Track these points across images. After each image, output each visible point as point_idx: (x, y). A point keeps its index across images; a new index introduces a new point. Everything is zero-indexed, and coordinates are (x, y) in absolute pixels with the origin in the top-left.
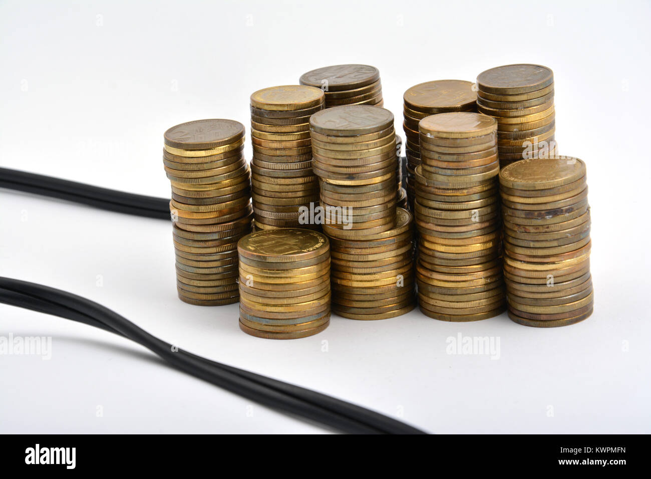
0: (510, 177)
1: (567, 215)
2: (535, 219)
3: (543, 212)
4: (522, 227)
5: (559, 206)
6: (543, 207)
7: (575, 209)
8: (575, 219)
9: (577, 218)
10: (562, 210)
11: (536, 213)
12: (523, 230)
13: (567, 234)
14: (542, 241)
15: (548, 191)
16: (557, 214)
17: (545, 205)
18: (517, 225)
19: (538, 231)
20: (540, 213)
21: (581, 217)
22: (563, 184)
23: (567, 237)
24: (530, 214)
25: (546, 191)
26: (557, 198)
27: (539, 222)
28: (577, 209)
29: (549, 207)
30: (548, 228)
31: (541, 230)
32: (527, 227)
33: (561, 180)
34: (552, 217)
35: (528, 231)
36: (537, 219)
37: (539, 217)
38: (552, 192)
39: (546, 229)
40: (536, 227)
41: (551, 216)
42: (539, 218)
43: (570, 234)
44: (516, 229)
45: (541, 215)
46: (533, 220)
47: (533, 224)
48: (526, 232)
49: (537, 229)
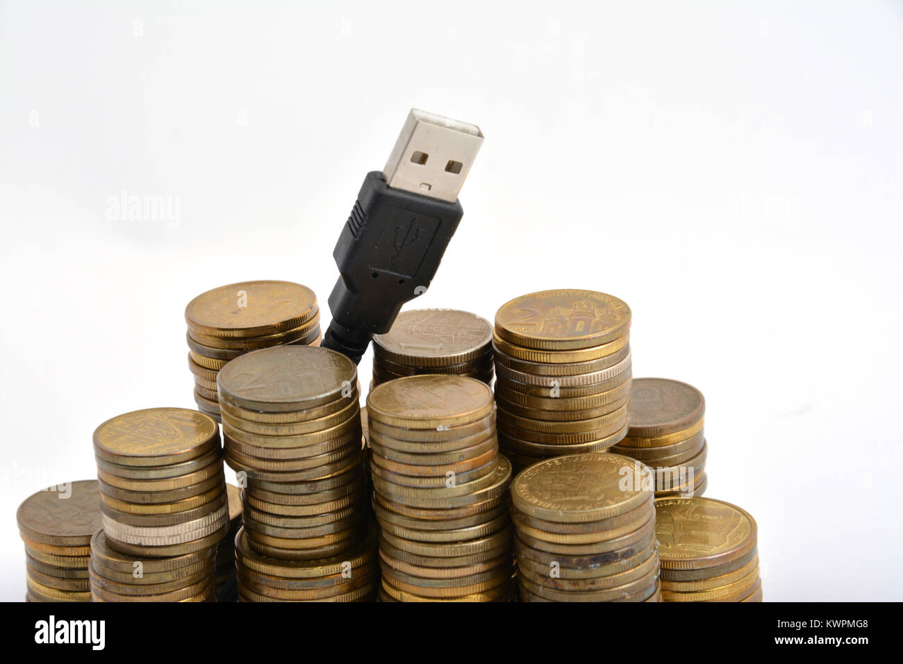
0: (531, 497)
1: (624, 562)
2: (573, 568)
3: (586, 558)
4: (550, 580)
5: (612, 548)
6: (586, 550)
7: (636, 551)
8: (637, 568)
9: (639, 565)
10: (617, 554)
11: (574, 560)
12: (552, 586)
13: (624, 594)
15: (596, 524)
16: (607, 561)
17: (589, 547)
18: (543, 576)
19: (577, 588)
20: (581, 561)
21: (646, 562)
22: (618, 514)
23: (624, 598)
24: (564, 560)
25: (592, 525)
26: (610, 535)
27: (578, 573)
28: (639, 552)
29: (595, 550)
30: (593, 583)
31: (582, 586)
32: (559, 582)
33: (615, 508)
34: (601, 566)
35: (559, 588)
36: (577, 568)
37: (579, 565)
38: (601, 526)
39: (590, 586)
40: (574, 581)
41: (598, 565)
42: (580, 568)
43: (629, 593)
44: (539, 581)
45: (583, 561)
46: (568, 571)
47: (569, 577)
48: (557, 589)
49: (574, 584)
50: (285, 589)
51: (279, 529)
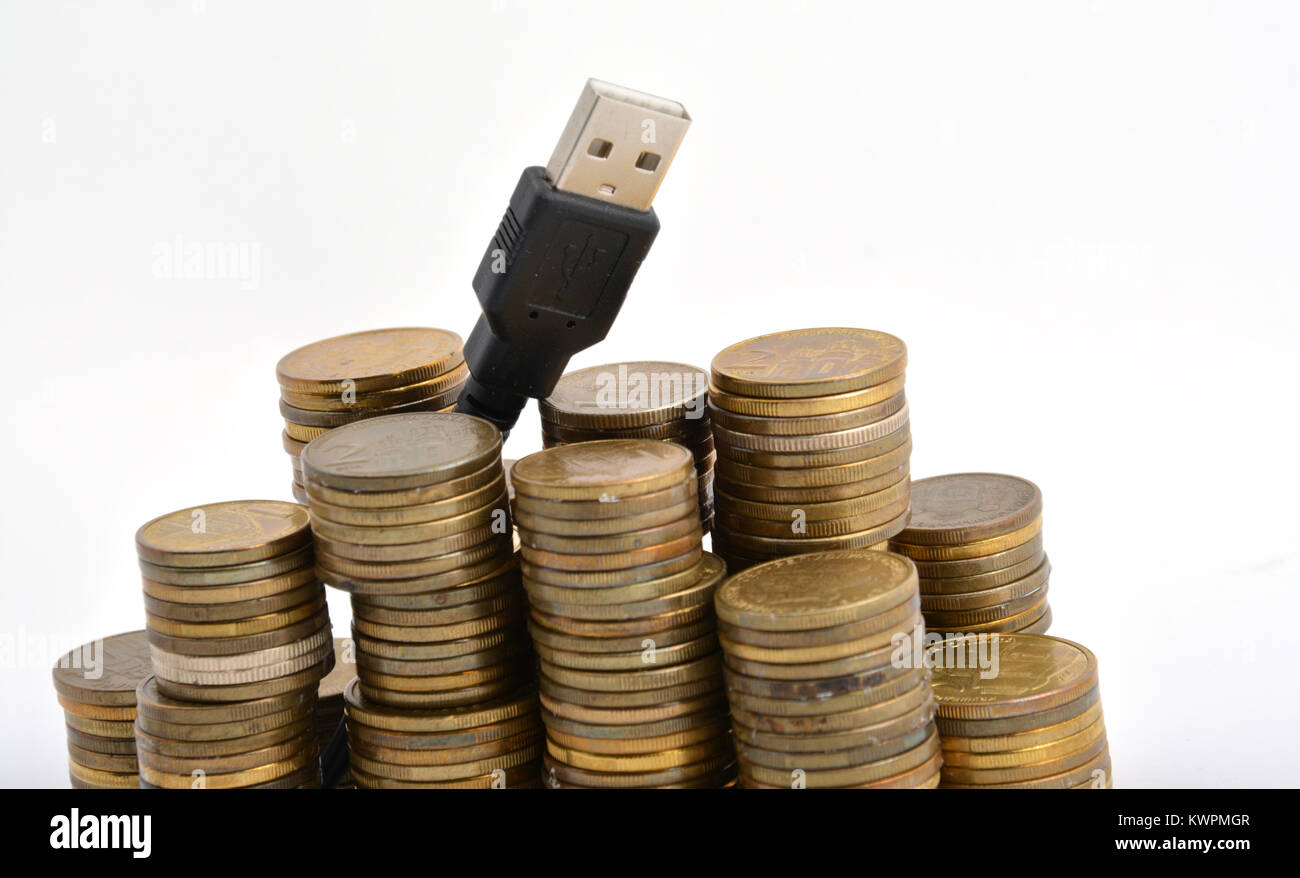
0: (739, 600)
1: (868, 691)
2: (795, 700)
3: (812, 684)
4: (765, 718)
5: (849, 671)
6: (812, 673)
7: (888, 676)
8: (890, 702)
9: (893, 698)
10: (857, 680)
11: (796, 687)
12: (767, 727)
13: (870, 738)
14: (811, 753)
15: (823, 633)
16: (843, 688)
17: (815, 667)
18: (755, 714)
19: (801, 729)
20: (805, 688)
21: (907, 696)
22: (855, 618)
23: (870, 745)
24: (781, 688)
25: (817, 633)
26: (845, 649)
27: (802, 707)
28: (894, 678)
29: (824, 672)
30: (824, 721)
31: (809, 726)
32: (776, 720)
33: (851, 609)
34: (834, 696)
35: (779, 730)
36: (799, 700)
37: (803, 695)
38: (829, 635)
39: (821, 726)
40: (798, 719)
41: (829, 694)
42: (803, 698)
43: (878, 737)
44: (753, 723)
45: (809, 689)
46: (788, 704)
47: (789, 713)
48: (774, 732)
49: (798, 724)
50: (405, 750)
51: (396, 663)
